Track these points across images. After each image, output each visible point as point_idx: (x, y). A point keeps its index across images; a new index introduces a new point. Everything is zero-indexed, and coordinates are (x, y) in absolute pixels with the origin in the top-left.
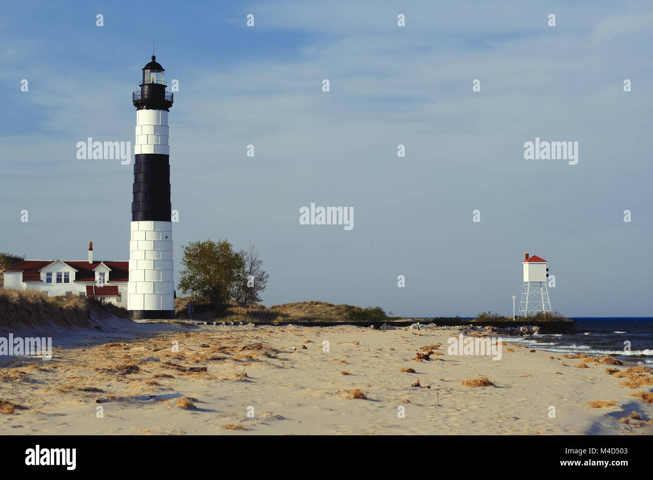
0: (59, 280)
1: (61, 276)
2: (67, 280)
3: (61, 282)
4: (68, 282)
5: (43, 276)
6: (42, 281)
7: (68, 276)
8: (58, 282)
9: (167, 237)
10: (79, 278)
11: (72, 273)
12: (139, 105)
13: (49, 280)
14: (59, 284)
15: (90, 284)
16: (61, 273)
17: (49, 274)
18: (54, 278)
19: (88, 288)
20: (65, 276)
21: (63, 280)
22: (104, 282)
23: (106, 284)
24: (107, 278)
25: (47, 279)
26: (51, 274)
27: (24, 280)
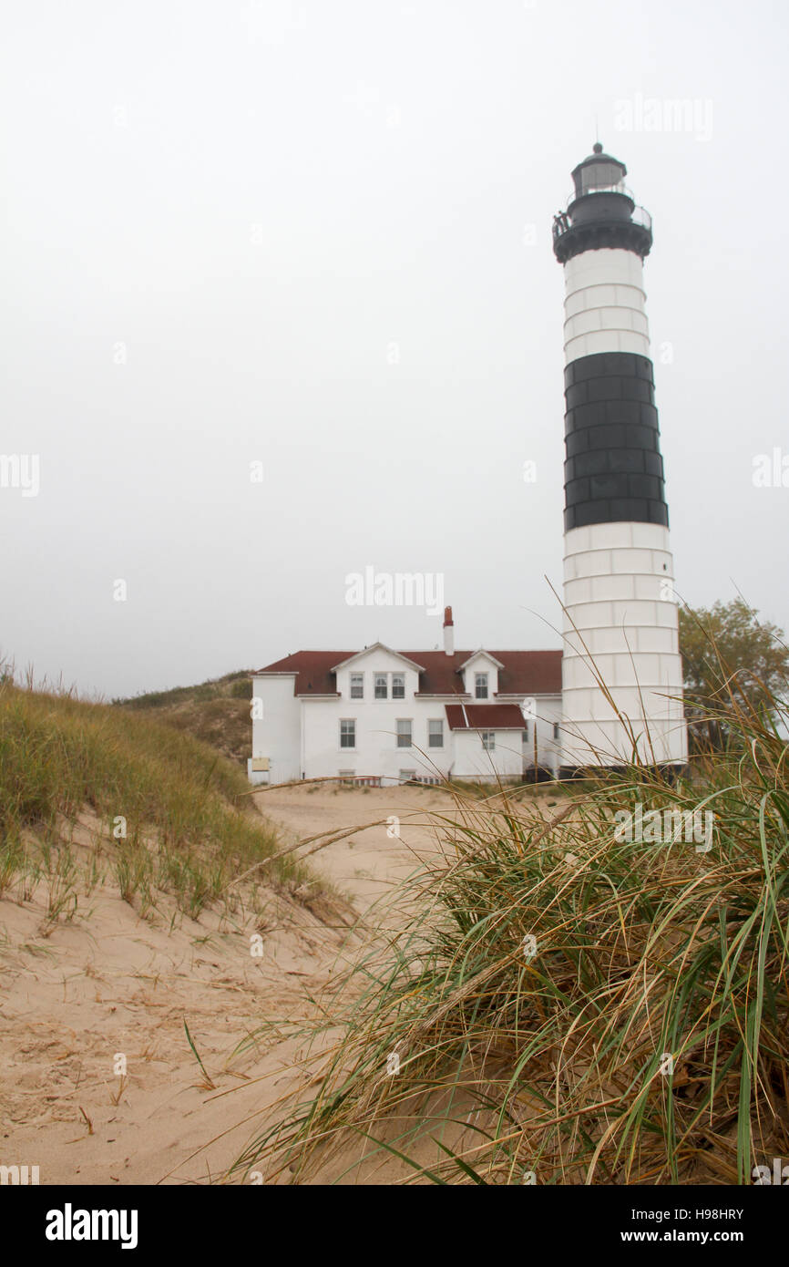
0: (381, 692)
1: (384, 682)
2: (399, 692)
3: (385, 696)
4: (402, 696)
5: (343, 683)
6: (338, 694)
7: (401, 683)
8: (377, 697)
9: (665, 567)
10: (427, 686)
11: (411, 675)
13: (357, 693)
14: (381, 700)
15: (454, 700)
16: (385, 675)
17: (358, 678)
18: (369, 687)
19: (449, 709)
20: (395, 681)
21: (390, 691)
22: (485, 696)
23: (491, 700)
24: (493, 686)
25: (353, 689)
26: (361, 680)
27: (300, 693)
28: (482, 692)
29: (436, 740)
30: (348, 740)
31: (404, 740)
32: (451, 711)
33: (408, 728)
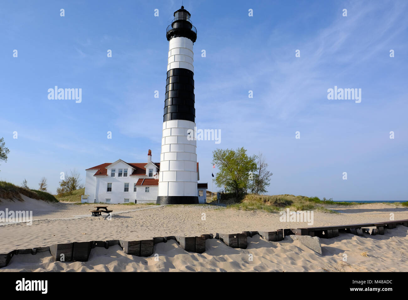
1: (122, 171)
2: (125, 175)
3: (122, 176)
4: (127, 176)
5: (109, 172)
6: (107, 175)
7: (127, 172)
8: (119, 176)
10: (134, 173)
11: (130, 170)
13: (113, 175)
14: (120, 177)
15: (141, 177)
16: (122, 169)
17: (113, 170)
18: (117, 173)
20: (125, 172)
21: (123, 174)
23: (153, 177)
24: (154, 173)
26: (115, 171)
27: (96, 175)
28: (150, 175)
29: (135, 190)
30: (109, 189)
31: (126, 189)
32: (140, 180)
33: (128, 186)
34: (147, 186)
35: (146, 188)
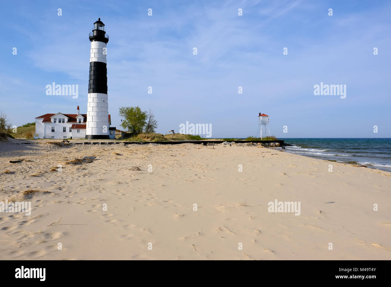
0: (60, 122)
1: (61, 120)
2: (63, 122)
4: (64, 123)
5: (52, 120)
6: (51, 122)
7: (64, 120)
10: (69, 121)
11: (66, 119)
12: (91, 39)
13: (55, 122)
15: (74, 123)
17: (55, 119)
18: (57, 121)
22: (81, 123)
23: (82, 124)
24: (82, 121)
25: (54, 121)
27: (43, 122)
28: (80, 122)
29: (70, 131)
30: (53, 131)
31: (64, 131)
32: (73, 125)
33: (65, 129)
34: (78, 129)
35: (78, 130)
